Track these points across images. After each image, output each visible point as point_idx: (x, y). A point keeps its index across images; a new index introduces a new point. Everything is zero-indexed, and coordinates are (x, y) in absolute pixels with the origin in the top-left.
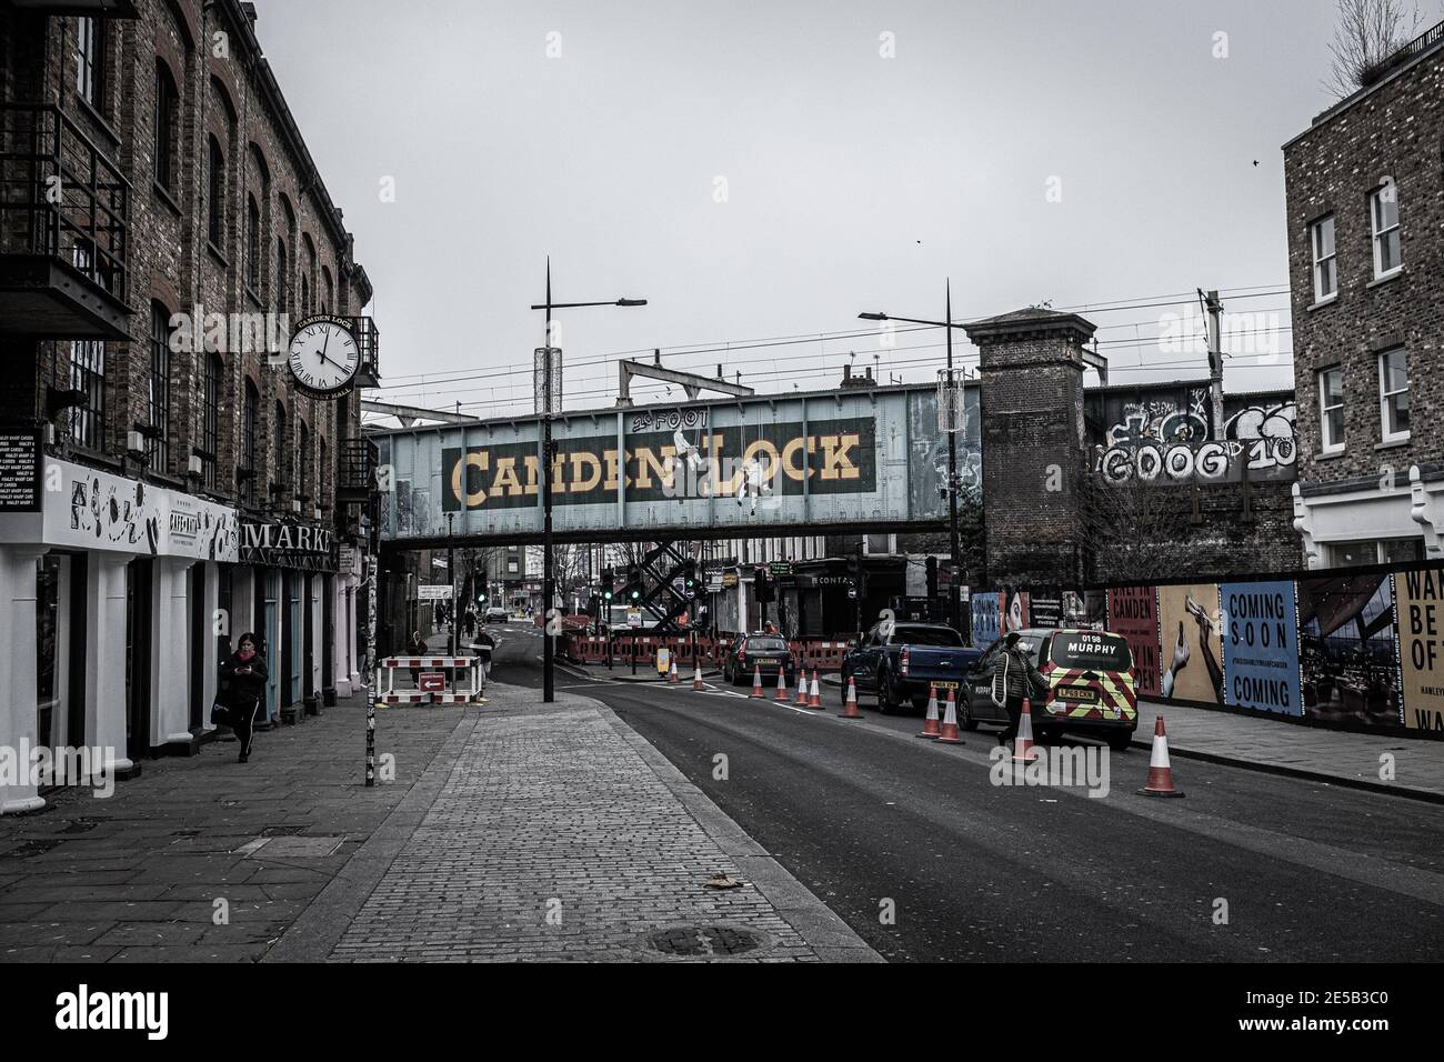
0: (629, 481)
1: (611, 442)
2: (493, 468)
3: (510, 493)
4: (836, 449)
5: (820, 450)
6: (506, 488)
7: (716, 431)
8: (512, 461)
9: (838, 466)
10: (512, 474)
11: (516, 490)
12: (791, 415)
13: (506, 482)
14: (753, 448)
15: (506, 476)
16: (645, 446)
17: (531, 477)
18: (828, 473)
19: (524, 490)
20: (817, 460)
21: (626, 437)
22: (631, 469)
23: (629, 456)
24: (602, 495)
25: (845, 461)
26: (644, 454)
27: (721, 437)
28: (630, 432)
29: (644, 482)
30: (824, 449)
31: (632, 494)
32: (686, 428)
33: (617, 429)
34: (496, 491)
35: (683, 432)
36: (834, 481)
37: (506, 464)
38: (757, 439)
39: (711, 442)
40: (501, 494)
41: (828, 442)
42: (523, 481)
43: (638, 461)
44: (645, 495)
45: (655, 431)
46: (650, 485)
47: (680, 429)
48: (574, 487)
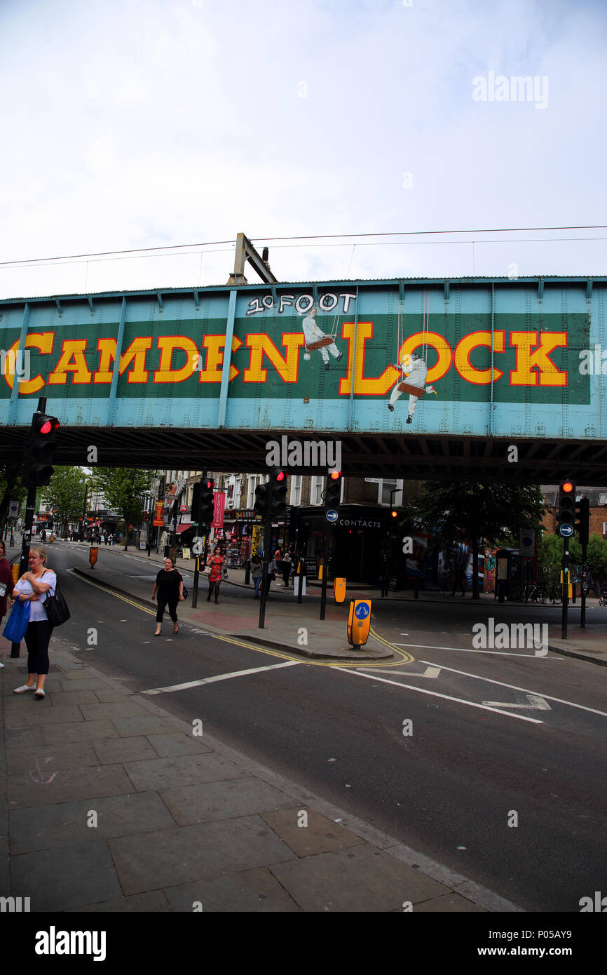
0: (235, 373)
1: (218, 327)
2: (58, 351)
3: (76, 381)
4: (533, 349)
5: (511, 349)
6: (70, 374)
7: (361, 319)
8: (82, 345)
9: (536, 369)
10: (80, 359)
11: (83, 377)
12: (473, 304)
13: (72, 367)
14: (414, 341)
15: (72, 361)
16: (262, 332)
17: (105, 363)
18: (521, 376)
19: (93, 377)
20: (504, 360)
21: (237, 321)
22: (240, 358)
23: (238, 343)
24: (197, 388)
25: (545, 363)
26: (259, 343)
27: (369, 326)
28: (242, 315)
29: (255, 374)
30: (515, 348)
31: (238, 388)
32: (320, 313)
33: (229, 310)
34: (58, 378)
35: (316, 318)
36: (528, 386)
37: (74, 347)
38: (421, 332)
39: (356, 333)
40: (64, 381)
41: (522, 340)
42: (94, 368)
43: (250, 349)
44: (257, 390)
45: (277, 315)
46: (263, 379)
47: (312, 314)
48: (160, 377)
